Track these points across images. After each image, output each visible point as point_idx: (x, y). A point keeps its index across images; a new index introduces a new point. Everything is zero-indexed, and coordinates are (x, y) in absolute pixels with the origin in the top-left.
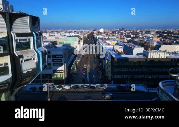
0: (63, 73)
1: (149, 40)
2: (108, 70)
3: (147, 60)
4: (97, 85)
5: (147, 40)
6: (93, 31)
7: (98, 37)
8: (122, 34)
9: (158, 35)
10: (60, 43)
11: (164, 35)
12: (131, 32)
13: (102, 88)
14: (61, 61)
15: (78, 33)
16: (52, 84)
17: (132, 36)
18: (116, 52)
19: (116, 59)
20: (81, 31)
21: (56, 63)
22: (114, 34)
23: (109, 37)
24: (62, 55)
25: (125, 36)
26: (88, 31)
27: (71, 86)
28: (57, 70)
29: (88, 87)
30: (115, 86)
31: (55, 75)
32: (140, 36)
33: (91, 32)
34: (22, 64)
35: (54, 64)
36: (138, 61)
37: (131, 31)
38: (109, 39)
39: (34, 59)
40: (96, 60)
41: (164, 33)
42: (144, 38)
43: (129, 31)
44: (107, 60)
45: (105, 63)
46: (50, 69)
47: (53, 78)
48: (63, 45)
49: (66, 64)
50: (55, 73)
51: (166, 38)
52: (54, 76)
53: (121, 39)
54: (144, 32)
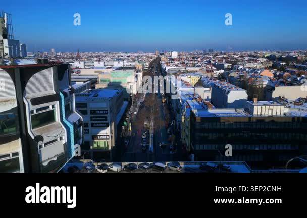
0: (108, 140)
1: (256, 74)
2: (186, 133)
3: (252, 119)
4: (167, 163)
5: (252, 76)
6: (160, 56)
7: (167, 68)
8: (209, 62)
9: (271, 63)
10: (103, 81)
11: (281, 64)
12: (225, 58)
13: (174, 168)
14: (106, 120)
15: (134, 61)
16: (90, 161)
17: (226, 65)
18: (198, 102)
19: (199, 118)
20: (138, 54)
21: (97, 123)
22: (196, 62)
23: (187, 69)
24: (107, 110)
25: (214, 65)
26: (150, 55)
27: (121, 165)
28: (99, 135)
29: (151, 167)
30: (198, 166)
31: (95, 143)
32: (241, 67)
33: (156, 56)
34: (40, 151)
35: (93, 125)
36: (235, 121)
37: (225, 56)
38: (187, 72)
39: (61, 139)
40: (164, 111)
41: (281, 59)
42: (247, 69)
43: (221, 56)
44: (183, 117)
45: (179, 120)
46: (87, 133)
47: (91, 148)
48: (108, 85)
49: (113, 124)
50: (95, 140)
51: (285, 71)
52: (93, 145)
53: (208, 71)
54: (247, 58)
